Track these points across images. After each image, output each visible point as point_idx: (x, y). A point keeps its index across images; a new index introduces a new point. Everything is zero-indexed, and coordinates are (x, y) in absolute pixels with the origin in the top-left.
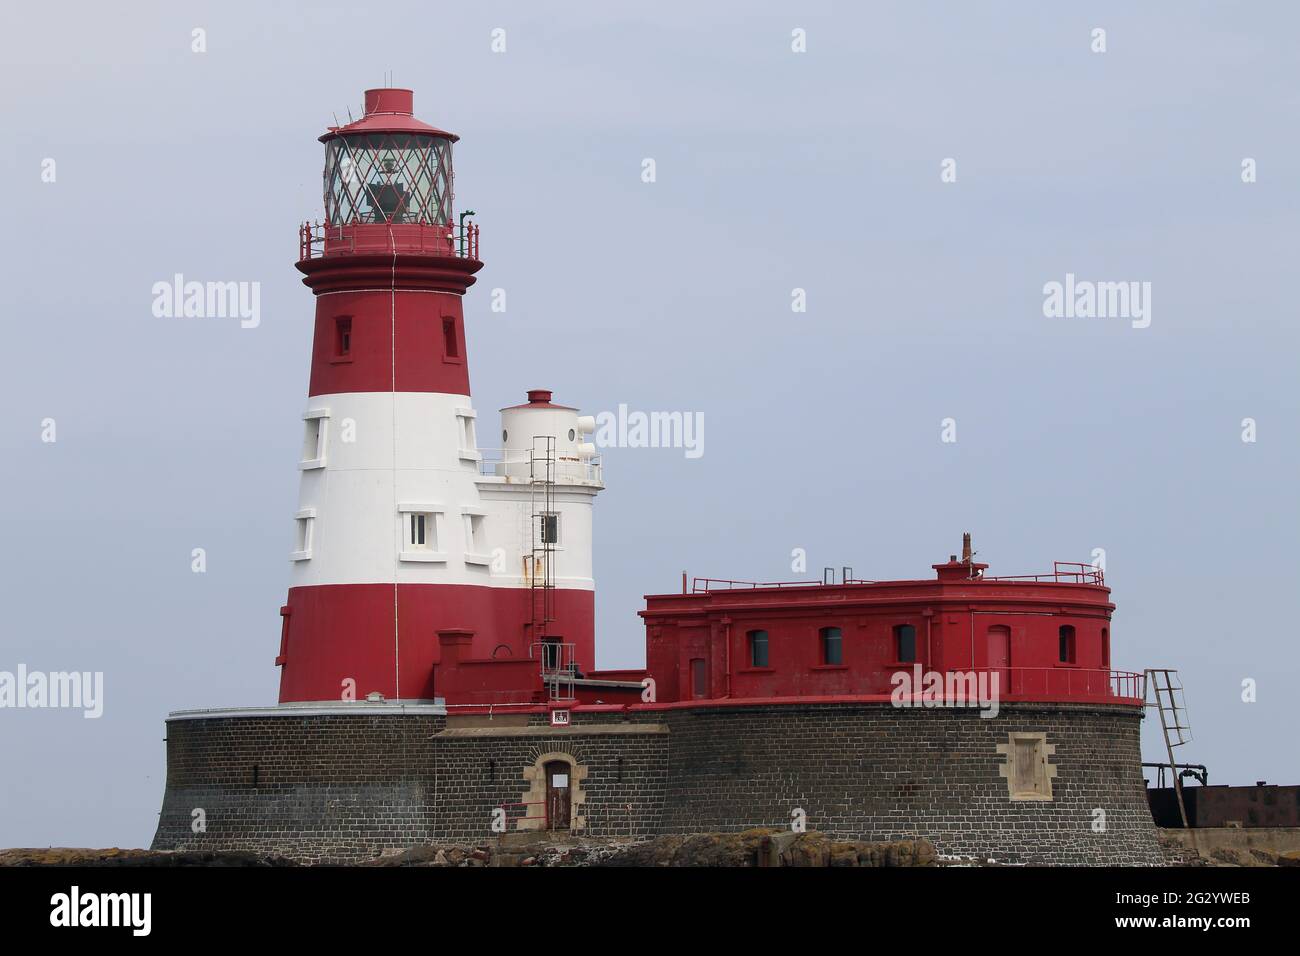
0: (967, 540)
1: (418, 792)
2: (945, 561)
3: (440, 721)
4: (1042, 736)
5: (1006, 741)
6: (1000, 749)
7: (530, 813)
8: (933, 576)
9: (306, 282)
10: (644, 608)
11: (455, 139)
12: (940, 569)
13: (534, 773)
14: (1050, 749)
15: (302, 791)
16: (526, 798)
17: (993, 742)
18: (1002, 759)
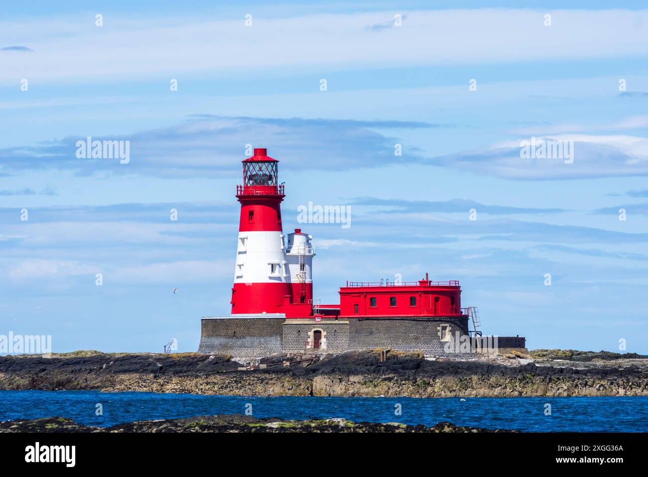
0: (427, 274)
1: (279, 339)
2: (421, 280)
3: (284, 319)
4: (448, 325)
5: (440, 326)
6: (438, 328)
7: (310, 344)
8: (418, 284)
9: (238, 200)
10: (339, 290)
11: (277, 161)
12: (420, 282)
13: (311, 334)
14: (450, 328)
15: (248, 338)
16: (309, 340)
17: (436, 327)
18: (438, 331)
